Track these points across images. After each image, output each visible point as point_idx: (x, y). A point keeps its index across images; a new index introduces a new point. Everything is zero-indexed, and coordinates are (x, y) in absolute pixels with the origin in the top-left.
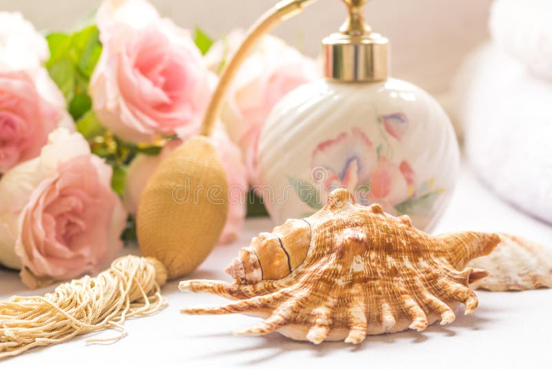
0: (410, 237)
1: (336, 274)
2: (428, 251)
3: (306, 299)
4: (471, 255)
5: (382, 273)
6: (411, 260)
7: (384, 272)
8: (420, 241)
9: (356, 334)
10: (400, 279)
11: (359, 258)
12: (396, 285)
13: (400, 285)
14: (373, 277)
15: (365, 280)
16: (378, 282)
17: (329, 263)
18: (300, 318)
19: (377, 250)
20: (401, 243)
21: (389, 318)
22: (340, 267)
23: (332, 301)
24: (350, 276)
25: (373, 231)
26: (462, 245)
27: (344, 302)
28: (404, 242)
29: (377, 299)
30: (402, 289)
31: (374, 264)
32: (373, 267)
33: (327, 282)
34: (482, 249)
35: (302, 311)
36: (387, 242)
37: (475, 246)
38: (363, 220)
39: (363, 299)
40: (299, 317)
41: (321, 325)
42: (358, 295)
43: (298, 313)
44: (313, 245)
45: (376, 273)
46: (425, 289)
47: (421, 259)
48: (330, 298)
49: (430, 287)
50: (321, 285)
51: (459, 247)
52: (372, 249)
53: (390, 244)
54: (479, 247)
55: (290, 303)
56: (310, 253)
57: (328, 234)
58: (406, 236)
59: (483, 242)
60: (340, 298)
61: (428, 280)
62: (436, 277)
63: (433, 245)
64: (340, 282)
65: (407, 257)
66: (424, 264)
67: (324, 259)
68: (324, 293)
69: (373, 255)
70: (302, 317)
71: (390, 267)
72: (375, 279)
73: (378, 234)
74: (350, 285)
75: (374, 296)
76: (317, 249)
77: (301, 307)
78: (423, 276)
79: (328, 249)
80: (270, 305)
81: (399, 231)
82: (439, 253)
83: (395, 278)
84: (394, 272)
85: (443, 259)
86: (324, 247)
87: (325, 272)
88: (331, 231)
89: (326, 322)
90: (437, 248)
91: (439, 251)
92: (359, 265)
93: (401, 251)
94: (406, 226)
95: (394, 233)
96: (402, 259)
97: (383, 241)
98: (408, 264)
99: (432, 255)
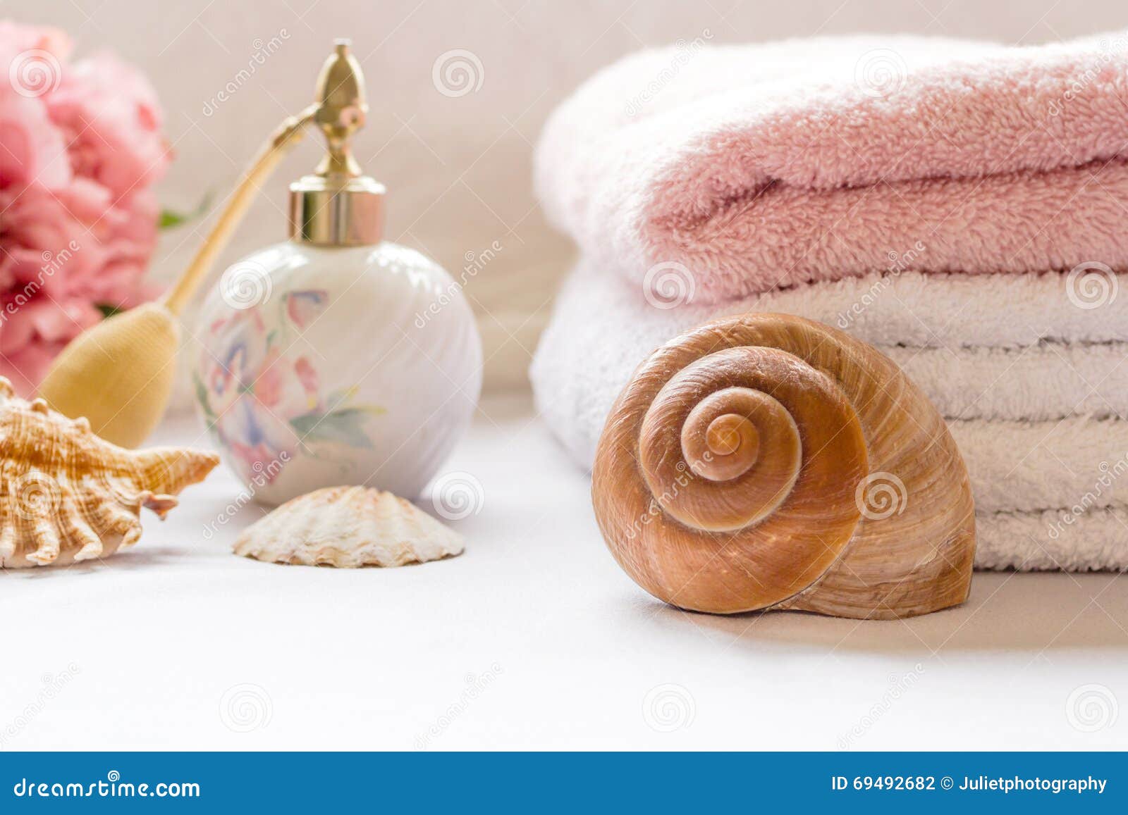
0: (77, 447)
2: (104, 467)
4: (176, 482)
6: (70, 476)
8: (92, 454)
19: (19, 458)
20: (58, 454)
25: (19, 434)
26: (161, 466)
28: (64, 452)
34: (192, 473)
36: (36, 449)
37: (182, 468)
38: (10, 418)
46: (77, 515)
47: (87, 476)
49: (86, 513)
51: (157, 469)
52: (10, 456)
53: (40, 451)
54: (188, 471)
58: (71, 444)
59: (193, 464)
61: (87, 504)
62: (98, 502)
63: (114, 461)
65: (64, 472)
66: (89, 482)
69: (10, 464)
73: (25, 439)
78: (81, 497)
81: (61, 438)
82: (118, 474)
85: (127, 481)
90: (119, 466)
91: (123, 471)
93: (56, 463)
94: (78, 432)
95: (51, 439)
96: (54, 474)
97: (31, 447)
98: (63, 480)
99: (108, 475)
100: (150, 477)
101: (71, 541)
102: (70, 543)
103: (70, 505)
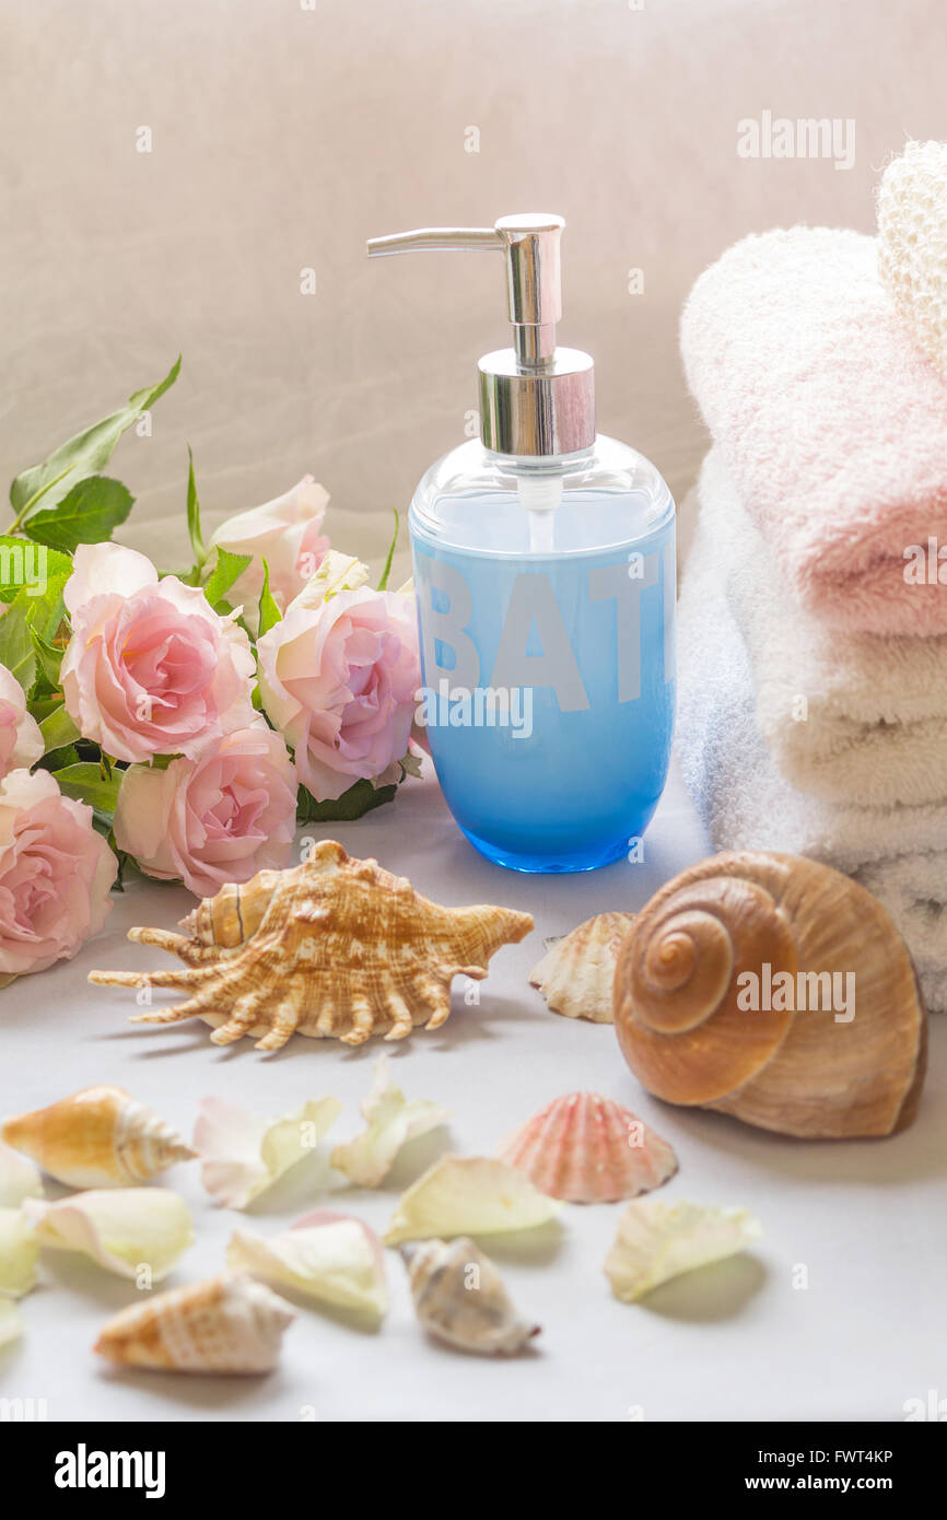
0: (399, 916)
1: (276, 959)
2: (422, 935)
3: (236, 984)
4: (494, 943)
5: (338, 963)
6: (389, 946)
7: (341, 960)
8: (413, 922)
9: (274, 1037)
10: (362, 972)
11: (310, 941)
12: (352, 979)
13: (357, 978)
14: (323, 966)
15: (311, 970)
16: (327, 974)
17: (271, 944)
18: (222, 1007)
19: (342, 930)
20: (379, 924)
21: (324, 1025)
22: (281, 951)
23: (264, 991)
24: (294, 963)
25: (343, 906)
26: (480, 928)
27: (279, 995)
28: (385, 923)
29: (322, 995)
30: (359, 986)
31: (330, 950)
32: (326, 954)
33: (263, 966)
34: (508, 936)
35: (227, 998)
36: (359, 921)
37: (499, 932)
38: (336, 889)
39: (303, 993)
40: (222, 1004)
41: (238, 1021)
42: (298, 988)
43: (222, 1000)
44: (268, 915)
45: (328, 962)
46: (393, 987)
47: (406, 946)
48: (263, 988)
49: (403, 985)
50: (257, 970)
51: (475, 930)
52: (334, 929)
53: (362, 925)
54: (504, 933)
55: (214, 987)
56: (263, 924)
57: (287, 903)
58: (393, 914)
59: (510, 928)
60: (275, 988)
61: (403, 975)
62: (416, 972)
63: (434, 927)
64: (279, 969)
65: (384, 942)
66: (407, 952)
67: (273, 935)
68: (258, 979)
69: (333, 938)
70: (226, 1006)
71: (351, 956)
72: (325, 970)
73: (349, 911)
74: (291, 974)
75: (320, 990)
76: (270, 919)
77: (227, 993)
78: (399, 969)
79: (280, 923)
80: (197, 983)
81: (384, 906)
82: (437, 939)
83: (353, 971)
84: (357, 963)
85: (444, 946)
86: (277, 919)
87: (264, 955)
88: (292, 900)
89: (245, 1018)
90: (438, 932)
91: (443, 935)
92: (308, 950)
93: (377, 934)
94: (400, 900)
95: (373, 910)
96: (375, 945)
97: (353, 920)
98: (382, 951)
99: (427, 941)
100: (469, 940)
101: (383, 1016)
102: (385, 1017)
103: (386, 978)
